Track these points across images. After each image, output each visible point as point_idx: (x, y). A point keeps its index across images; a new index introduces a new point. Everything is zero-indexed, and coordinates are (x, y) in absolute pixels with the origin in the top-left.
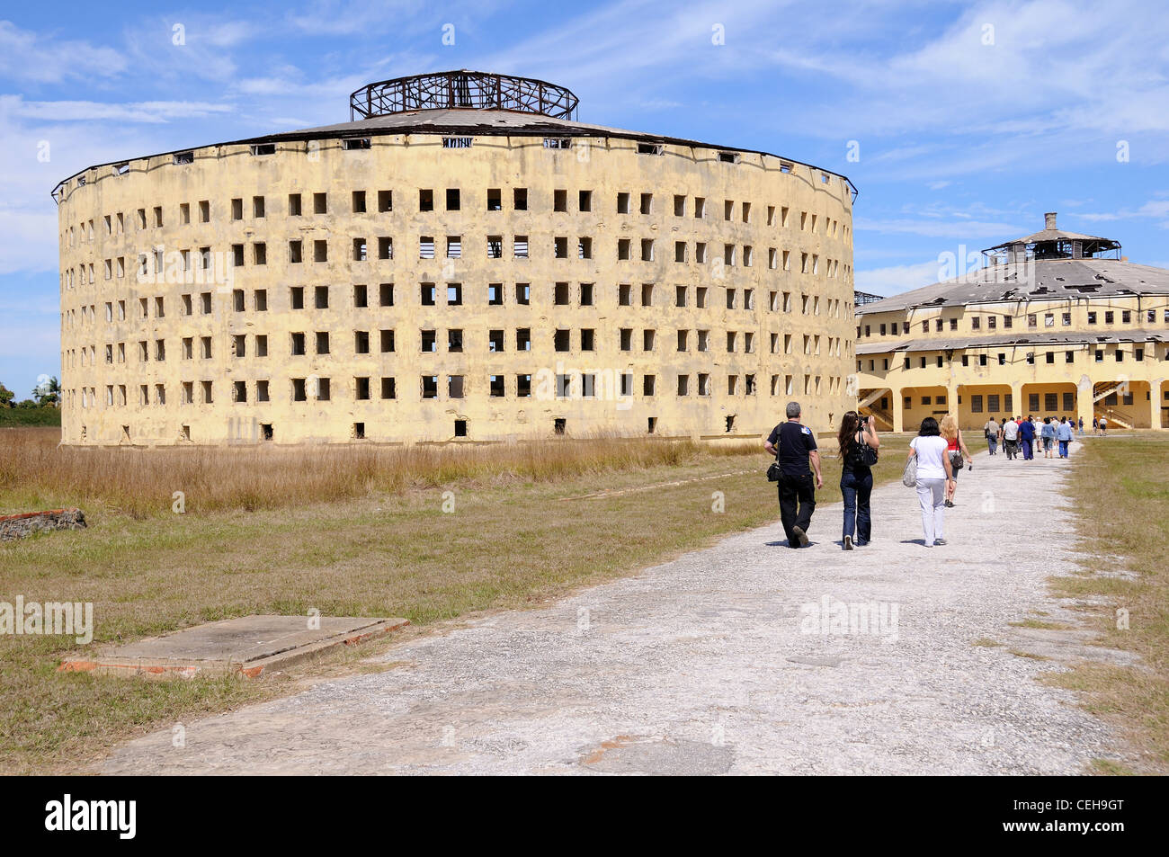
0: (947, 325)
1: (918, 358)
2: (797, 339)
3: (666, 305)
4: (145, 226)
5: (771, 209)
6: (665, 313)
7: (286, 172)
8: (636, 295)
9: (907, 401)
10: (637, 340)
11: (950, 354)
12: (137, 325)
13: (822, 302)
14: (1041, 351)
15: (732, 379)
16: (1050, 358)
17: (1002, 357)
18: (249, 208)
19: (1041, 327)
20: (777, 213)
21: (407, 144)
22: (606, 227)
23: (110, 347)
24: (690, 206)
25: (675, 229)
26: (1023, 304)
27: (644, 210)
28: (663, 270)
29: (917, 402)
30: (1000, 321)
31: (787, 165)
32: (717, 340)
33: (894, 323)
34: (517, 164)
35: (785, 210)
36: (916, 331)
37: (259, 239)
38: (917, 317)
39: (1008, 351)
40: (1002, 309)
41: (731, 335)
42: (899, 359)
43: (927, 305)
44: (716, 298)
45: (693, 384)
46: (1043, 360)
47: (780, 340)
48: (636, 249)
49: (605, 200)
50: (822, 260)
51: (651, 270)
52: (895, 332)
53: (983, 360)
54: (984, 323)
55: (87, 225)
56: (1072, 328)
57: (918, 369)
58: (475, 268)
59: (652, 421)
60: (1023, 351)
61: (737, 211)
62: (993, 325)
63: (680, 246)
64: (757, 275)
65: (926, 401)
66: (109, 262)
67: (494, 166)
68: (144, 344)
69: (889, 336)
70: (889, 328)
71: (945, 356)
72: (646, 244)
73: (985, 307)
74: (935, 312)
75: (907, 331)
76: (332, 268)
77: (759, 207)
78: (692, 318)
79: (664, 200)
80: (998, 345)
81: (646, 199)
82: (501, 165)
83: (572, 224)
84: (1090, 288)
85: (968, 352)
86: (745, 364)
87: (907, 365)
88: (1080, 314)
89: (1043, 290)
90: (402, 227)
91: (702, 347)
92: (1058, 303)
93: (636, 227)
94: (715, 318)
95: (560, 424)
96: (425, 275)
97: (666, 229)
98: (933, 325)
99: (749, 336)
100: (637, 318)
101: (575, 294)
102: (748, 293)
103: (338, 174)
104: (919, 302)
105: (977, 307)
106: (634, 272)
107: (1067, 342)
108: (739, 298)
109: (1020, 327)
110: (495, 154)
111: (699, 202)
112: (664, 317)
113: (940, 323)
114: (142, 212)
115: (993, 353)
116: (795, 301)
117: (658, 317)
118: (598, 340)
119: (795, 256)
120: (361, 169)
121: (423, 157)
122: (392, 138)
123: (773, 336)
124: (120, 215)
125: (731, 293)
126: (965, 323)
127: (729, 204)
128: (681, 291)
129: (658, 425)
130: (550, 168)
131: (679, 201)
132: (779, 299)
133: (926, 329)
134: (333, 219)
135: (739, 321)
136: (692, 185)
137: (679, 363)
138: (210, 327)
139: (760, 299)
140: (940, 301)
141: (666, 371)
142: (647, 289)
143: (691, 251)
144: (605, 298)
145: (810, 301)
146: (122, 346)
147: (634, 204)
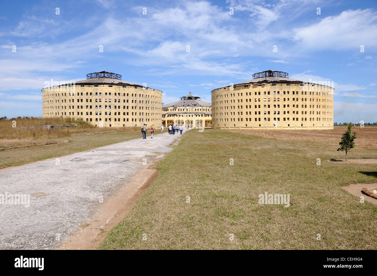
0: (174, 110)
1: (170, 115)
2: (155, 114)
3: (138, 109)
4: (63, 96)
5: (152, 96)
6: (138, 110)
7: (86, 89)
8: (134, 108)
9: (168, 122)
10: (134, 114)
11: (175, 115)
12: (61, 110)
13: (158, 109)
14: (188, 115)
15: (146, 119)
16: (189, 116)
17: (182, 115)
18: (80, 94)
19: (188, 111)
20: (153, 96)
21: (103, 86)
22: (130, 99)
23: (56, 113)
24: (141, 96)
25: (139, 99)
26: (186, 107)
27: (135, 96)
28: (138, 104)
29: (169, 122)
30: (182, 110)
31: (154, 90)
32: (145, 114)
33: (166, 109)
34: (119, 90)
35: (154, 96)
36: (169, 111)
37: (82, 98)
38: (170, 109)
39: (183, 115)
40: (183, 108)
41: (146, 113)
42: (167, 115)
43: (171, 107)
44: (145, 108)
45: (141, 120)
46: (188, 116)
47: (153, 114)
48: (134, 101)
49: (130, 95)
50: (158, 103)
51: (136, 104)
52: (166, 111)
53: (180, 116)
54: (180, 110)
55: (52, 95)
56: (193, 111)
57: (170, 117)
58: (113, 103)
59: (136, 125)
60: (186, 115)
61: (147, 96)
62: (181, 110)
63: (140, 101)
64: (150, 105)
65: (171, 122)
66: (56, 101)
67: (115, 90)
68: (62, 113)
69: (165, 111)
70: (165, 110)
71: (174, 115)
72: (136, 101)
73: (180, 107)
74: (173, 108)
75: (168, 111)
76: (92, 103)
77: (150, 96)
78: (141, 111)
79: (138, 95)
80: (182, 114)
81: (136, 94)
82: (116, 90)
83: (126, 98)
84: (195, 105)
85: (177, 115)
86: (148, 117)
87: (168, 116)
88: (194, 109)
89: (189, 105)
90: (103, 98)
91: (143, 115)
92: (191, 107)
93: (134, 98)
94: (144, 111)
95: (124, 125)
96: (106, 104)
97: (138, 99)
98: (172, 110)
99: (149, 113)
100: (134, 111)
101: (126, 107)
102: (149, 107)
103: (94, 90)
104: (170, 106)
105: (179, 107)
106: (134, 105)
107: (192, 113)
108: (148, 108)
109: (185, 111)
110: (116, 88)
111: (143, 95)
112: (138, 111)
113: (173, 110)
114: (62, 94)
115: (181, 115)
116: (155, 108)
117: (137, 111)
118: (129, 114)
119: (155, 102)
120: (97, 89)
121: (106, 88)
122: (101, 85)
123: (152, 113)
124: (59, 94)
125: (146, 107)
126: (177, 110)
127: (146, 95)
128: (140, 107)
129: (137, 125)
130: (123, 90)
131: (140, 95)
132: (153, 108)
133: (171, 111)
134: (93, 96)
135: (147, 111)
136: (142, 93)
137: (140, 117)
138: (74, 111)
139: (150, 108)
140: (173, 106)
141: (138, 118)
142: (136, 107)
143: (141, 102)
144: (130, 108)
145: (157, 108)
146: (58, 113)
147: (134, 95)
